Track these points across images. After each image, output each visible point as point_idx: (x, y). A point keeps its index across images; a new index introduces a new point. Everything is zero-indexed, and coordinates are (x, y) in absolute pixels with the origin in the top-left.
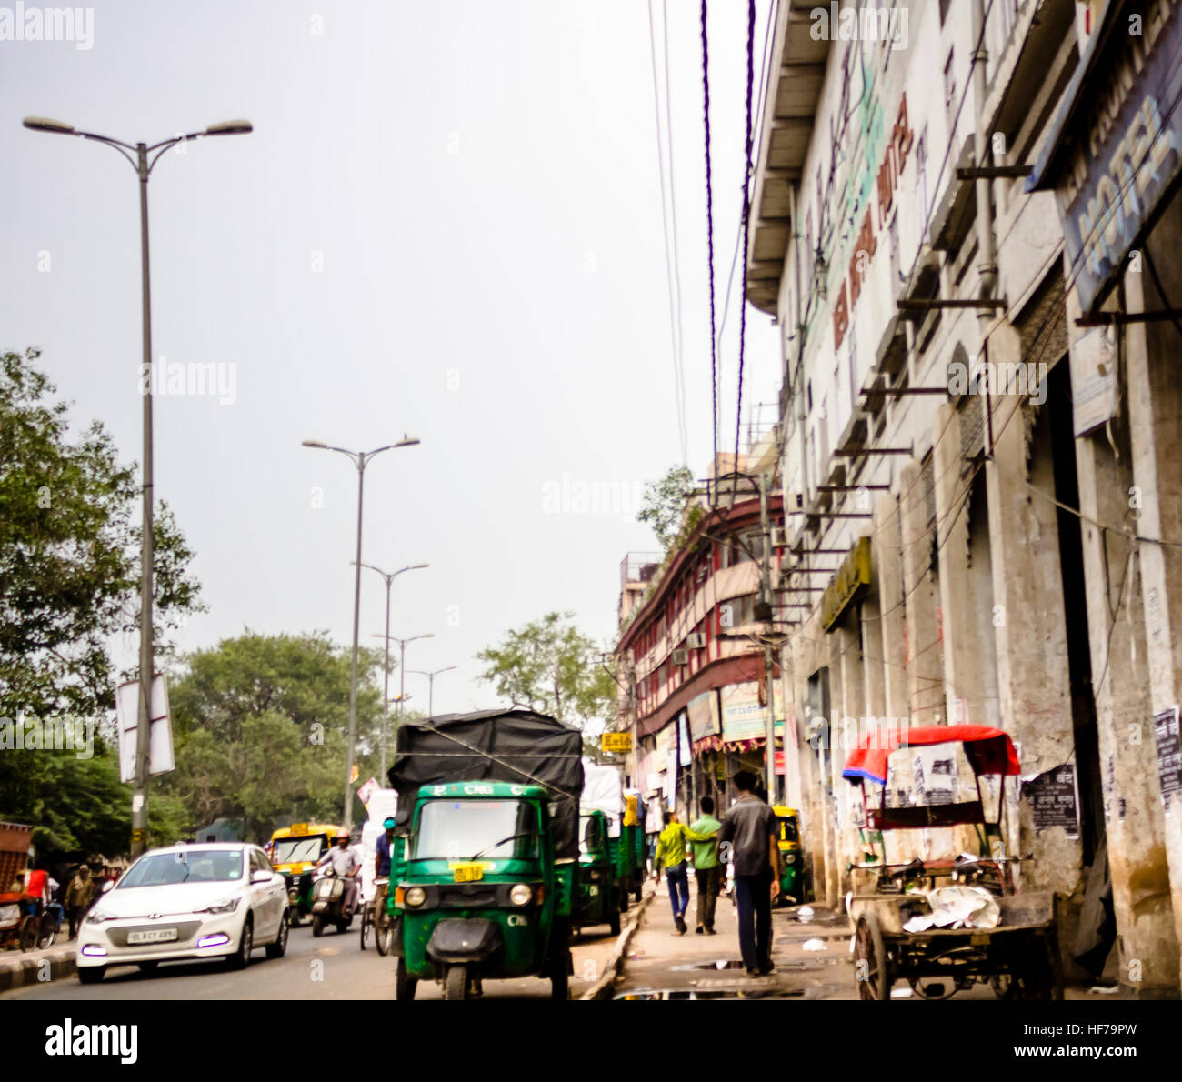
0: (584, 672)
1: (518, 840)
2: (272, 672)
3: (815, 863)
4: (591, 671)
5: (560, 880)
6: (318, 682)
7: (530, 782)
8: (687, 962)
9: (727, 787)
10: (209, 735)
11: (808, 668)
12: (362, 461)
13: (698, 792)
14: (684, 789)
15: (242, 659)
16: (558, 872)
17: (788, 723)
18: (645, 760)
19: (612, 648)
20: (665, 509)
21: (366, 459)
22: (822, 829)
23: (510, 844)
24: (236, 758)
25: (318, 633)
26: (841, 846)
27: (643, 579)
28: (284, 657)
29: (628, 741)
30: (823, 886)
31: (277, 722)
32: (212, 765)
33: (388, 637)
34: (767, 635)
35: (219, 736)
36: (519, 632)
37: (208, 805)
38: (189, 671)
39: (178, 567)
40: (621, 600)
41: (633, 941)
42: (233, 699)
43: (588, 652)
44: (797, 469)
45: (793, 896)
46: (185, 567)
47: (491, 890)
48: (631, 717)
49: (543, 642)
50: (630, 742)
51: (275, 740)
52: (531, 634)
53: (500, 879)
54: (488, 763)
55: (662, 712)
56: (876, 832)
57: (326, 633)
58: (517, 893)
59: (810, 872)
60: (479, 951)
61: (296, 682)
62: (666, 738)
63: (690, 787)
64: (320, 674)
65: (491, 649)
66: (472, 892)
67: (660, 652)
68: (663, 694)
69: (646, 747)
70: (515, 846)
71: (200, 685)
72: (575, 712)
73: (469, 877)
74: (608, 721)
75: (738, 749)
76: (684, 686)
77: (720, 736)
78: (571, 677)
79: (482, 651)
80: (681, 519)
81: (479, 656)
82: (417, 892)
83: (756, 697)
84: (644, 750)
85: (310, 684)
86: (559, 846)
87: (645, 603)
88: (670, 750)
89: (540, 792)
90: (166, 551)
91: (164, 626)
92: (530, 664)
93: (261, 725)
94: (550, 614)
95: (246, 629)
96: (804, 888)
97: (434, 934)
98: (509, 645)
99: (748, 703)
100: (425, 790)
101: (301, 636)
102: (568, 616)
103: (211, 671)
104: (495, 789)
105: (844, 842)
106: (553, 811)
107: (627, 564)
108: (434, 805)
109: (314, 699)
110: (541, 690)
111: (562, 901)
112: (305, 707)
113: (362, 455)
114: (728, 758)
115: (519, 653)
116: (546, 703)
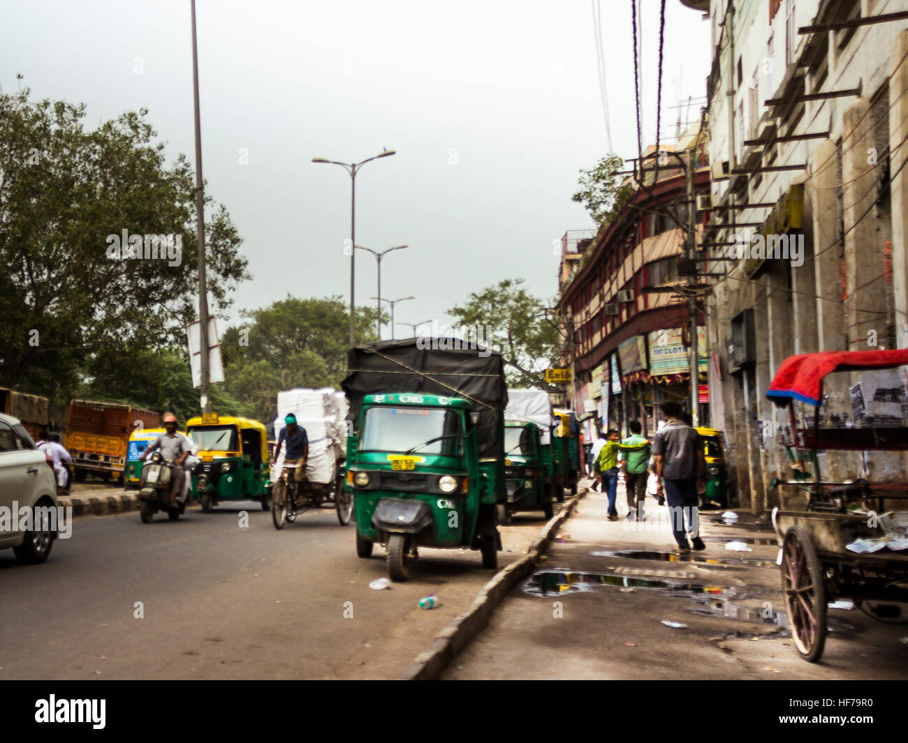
0: (532, 324)
1: (446, 440)
2: (306, 324)
3: (739, 477)
4: (537, 323)
5: (485, 475)
6: (336, 331)
7: (456, 395)
8: (608, 549)
9: (654, 411)
10: (269, 364)
11: (732, 312)
12: (354, 170)
13: (628, 415)
14: (616, 412)
15: (287, 315)
16: (484, 469)
17: (712, 360)
18: (582, 390)
19: (553, 305)
20: (598, 190)
21: (356, 168)
22: (746, 448)
23: (439, 443)
24: (286, 380)
25: (336, 298)
26: (766, 463)
27: (580, 251)
28: (314, 314)
29: (568, 375)
30: (748, 495)
31: (311, 357)
32: (272, 384)
33: (379, 298)
34: (691, 287)
35: (275, 366)
36: (479, 295)
37: (270, 409)
38: (255, 322)
39: (233, 250)
40: (561, 268)
41: (562, 526)
42: (283, 340)
43: (535, 309)
44: (724, 141)
45: (716, 500)
46: (237, 250)
47: (423, 479)
48: (570, 357)
49: (498, 302)
50: (570, 376)
51: (310, 369)
52: (489, 296)
53: (430, 471)
54: (421, 379)
55: (596, 354)
56: (807, 452)
57: (340, 297)
58: (444, 483)
59: (734, 482)
60: (414, 525)
61: (322, 331)
62: (599, 373)
63: (621, 410)
64: (338, 325)
65: (458, 307)
66: (407, 479)
67: (594, 305)
68: (597, 339)
69: (583, 380)
70: (443, 445)
71: (262, 331)
72: (525, 353)
73: (404, 467)
74: (552, 360)
75: (664, 382)
76: (615, 331)
77: (647, 371)
78: (521, 327)
79: (452, 309)
80: (612, 200)
81: (449, 312)
82: (363, 475)
83: (680, 340)
84: (581, 382)
85: (332, 332)
86: (483, 447)
87: (581, 268)
88: (603, 382)
89: (464, 404)
90: (225, 239)
91: (227, 290)
92: (488, 318)
93: (301, 358)
94: (503, 281)
95: (289, 295)
96: (728, 495)
97: (377, 509)
98: (472, 304)
99: (673, 345)
100: (368, 398)
101: (324, 300)
102: (518, 282)
103: (268, 323)
104: (425, 399)
105: (770, 460)
106: (475, 419)
107: (566, 240)
108: (376, 410)
109: (334, 342)
110: (497, 337)
111: (486, 491)
112: (329, 348)
113: (354, 166)
114: (655, 389)
115: (480, 310)
116: (502, 346)
